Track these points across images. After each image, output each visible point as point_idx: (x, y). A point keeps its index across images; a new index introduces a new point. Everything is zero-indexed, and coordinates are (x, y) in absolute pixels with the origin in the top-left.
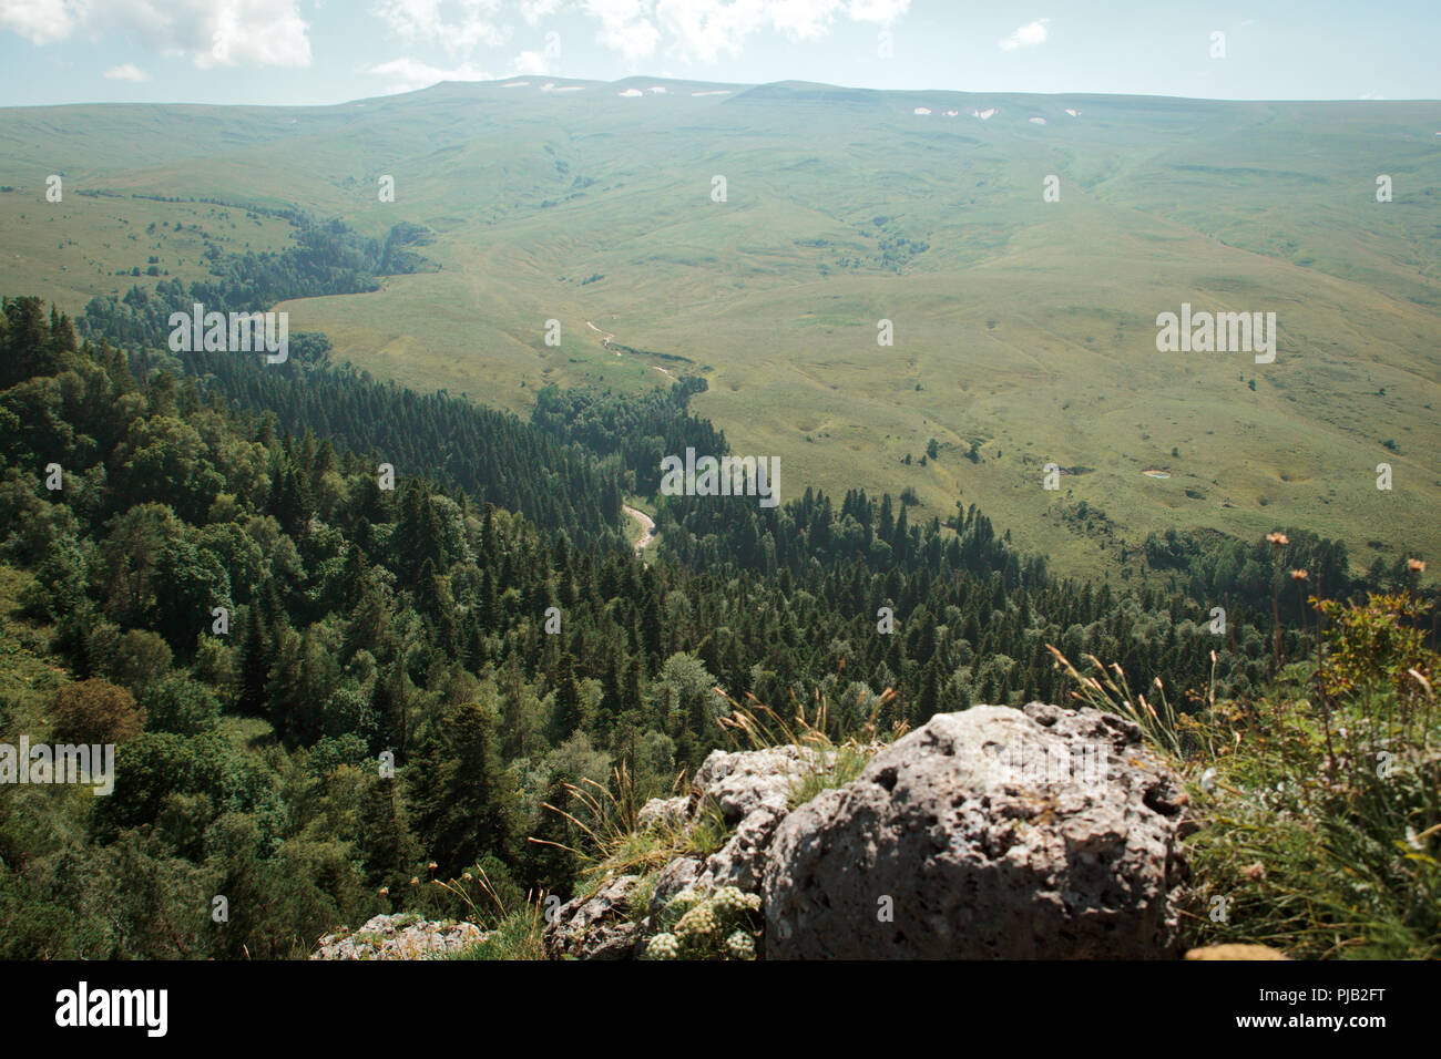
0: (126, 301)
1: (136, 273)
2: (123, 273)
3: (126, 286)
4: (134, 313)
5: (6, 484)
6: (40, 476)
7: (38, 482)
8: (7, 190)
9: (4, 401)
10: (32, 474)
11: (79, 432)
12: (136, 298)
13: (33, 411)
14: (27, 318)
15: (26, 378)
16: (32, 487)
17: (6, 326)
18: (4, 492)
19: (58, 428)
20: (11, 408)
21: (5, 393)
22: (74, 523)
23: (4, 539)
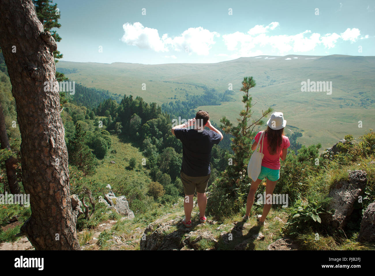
0: (169, 104)
1: (172, 99)
2: (169, 98)
3: (170, 101)
4: (170, 107)
5: (146, 140)
6: (151, 139)
7: (151, 140)
8: (151, 81)
9: (148, 123)
10: (150, 138)
11: (159, 131)
12: (171, 104)
13: (152, 126)
14: (154, 107)
15: (152, 119)
16: (150, 141)
17: (150, 108)
18: (145, 141)
19: (156, 129)
20: (148, 124)
21: (148, 121)
22: (156, 149)
23: (143, 151)
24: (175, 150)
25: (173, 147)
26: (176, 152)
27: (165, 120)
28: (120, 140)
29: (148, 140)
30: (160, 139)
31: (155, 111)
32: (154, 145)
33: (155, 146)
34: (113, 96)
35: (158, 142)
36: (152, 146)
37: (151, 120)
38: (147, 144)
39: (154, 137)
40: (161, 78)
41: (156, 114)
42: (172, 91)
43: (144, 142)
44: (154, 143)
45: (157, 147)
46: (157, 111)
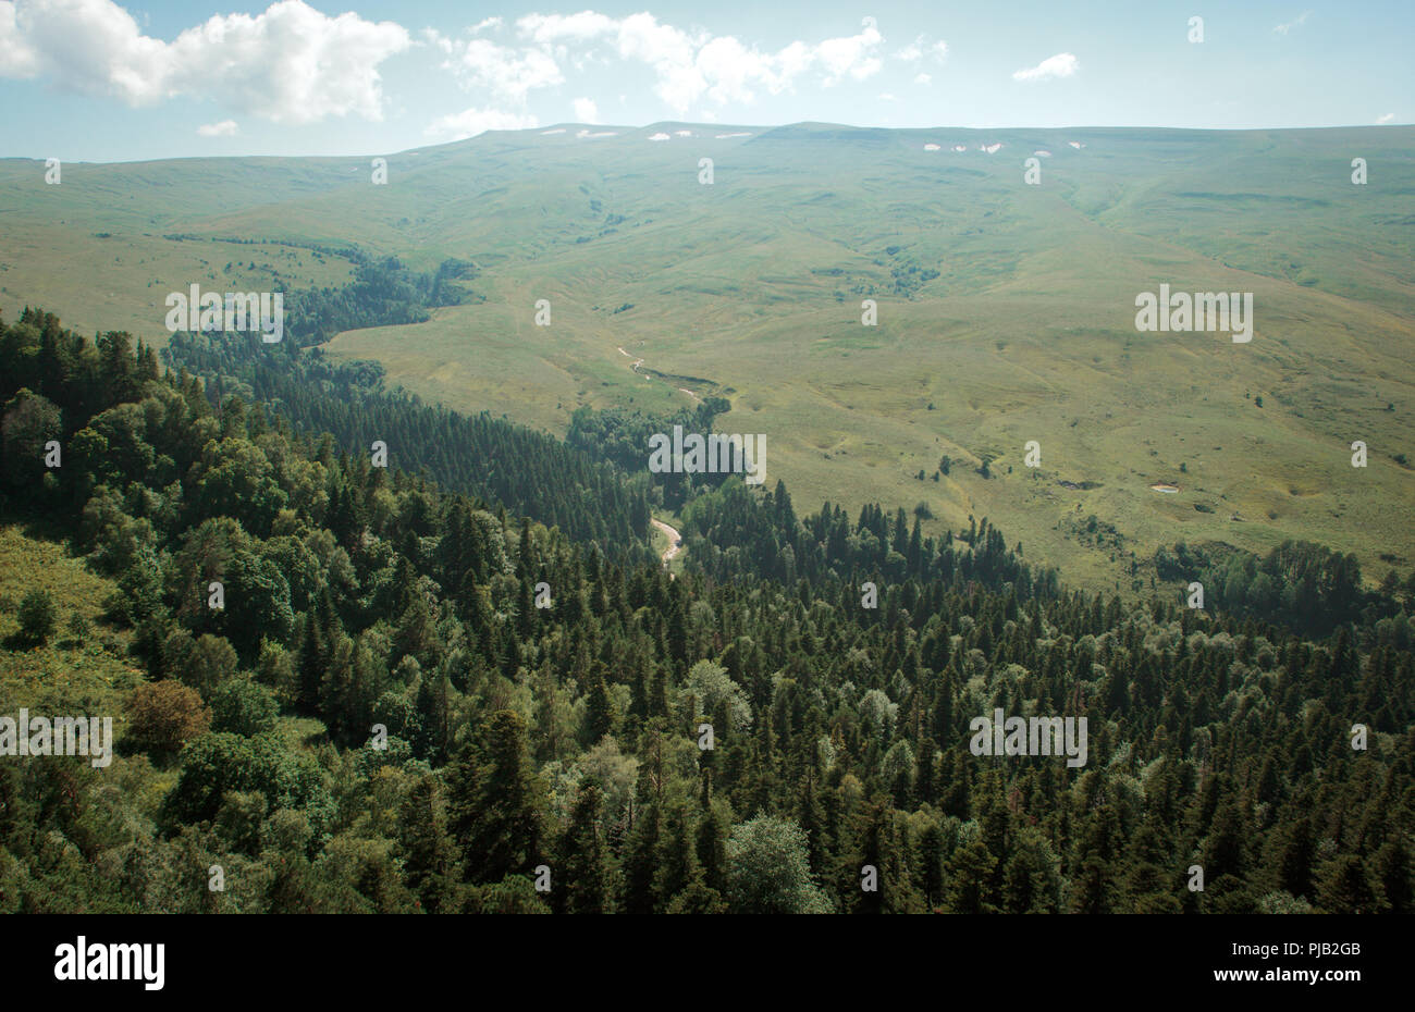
4: (212, 345)
5: (95, 500)
6: (124, 492)
7: (123, 498)
8: (106, 236)
9: (95, 426)
10: (118, 492)
11: (158, 452)
13: (120, 433)
14: (117, 350)
15: (114, 404)
16: (117, 503)
17: (97, 358)
18: (93, 507)
19: (142, 449)
20: (101, 431)
21: (96, 418)
22: (154, 536)
23: (92, 550)
24: (247, 528)
25: (232, 515)
26: (248, 537)
29: (108, 501)
30: (167, 488)
31: (124, 370)
32: (143, 519)
33: (145, 522)
35: (159, 504)
36: (130, 522)
37: (113, 411)
38: (107, 517)
39: (138, 485)
40: (153, 222)
41: (135, 382)
42: (213, 278)
43: (87, 510)
44: (139, 507)
45: (158, 522)
46: (134, 368)
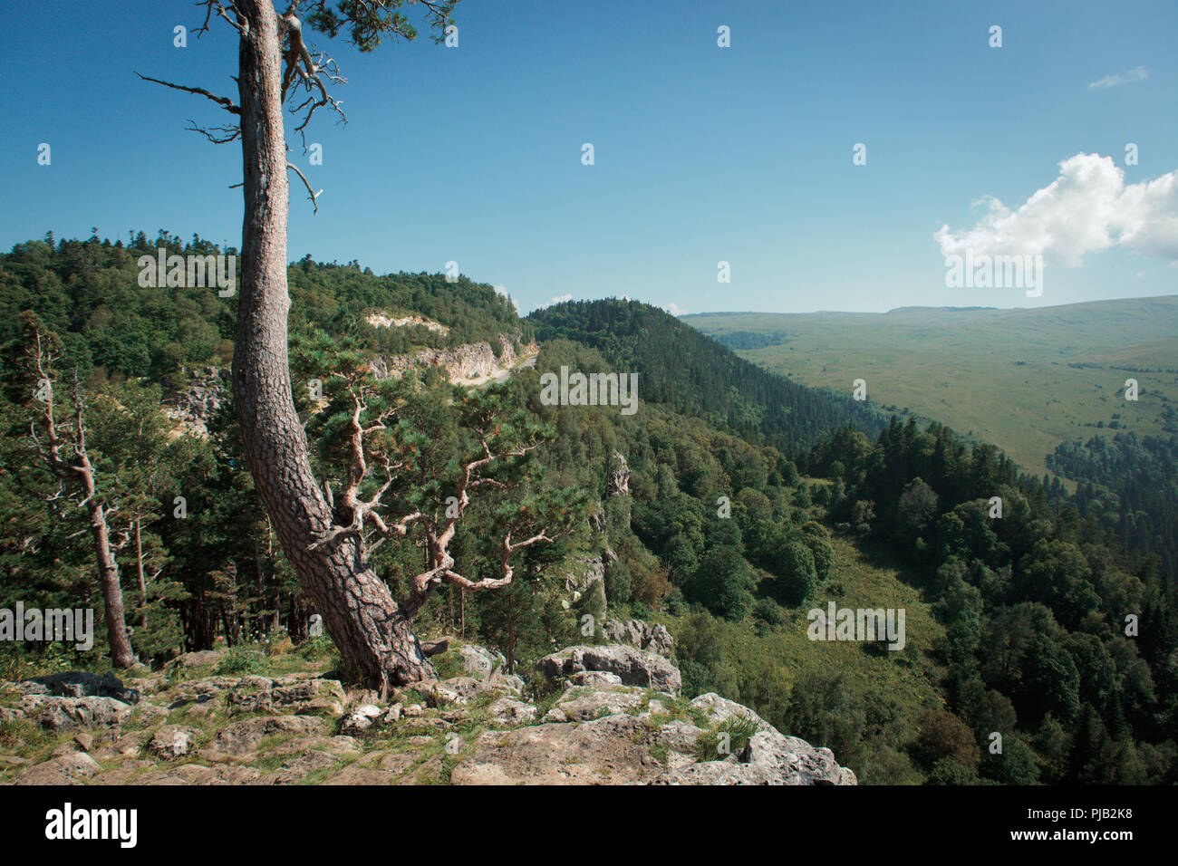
2: (1089, 425)
5: (946, 565)
6: (968, 565)
7: (966, 568)
9: (958, 512)
10: (964, 564)
11: (999, 539)
12: (1096, 444)
13: (974, 520)
14: (983, 459)
15: (973, 499)
16: (961, 571)
17: (969, 463)
18: (944, 570)
19: (987, 534)
20: (960, 516)
21: (959, 506)
22: (981, 602)
23: (937, 600)
24: (1057, 617)
25: (1047, 604)
26: (1056, 625)
27: (1023, 507)
28: (859, 555)
29: (955, 568)
30: (999, 569)
31: (986, 474)
32: (975, 588)
33: (976, 590)
34: (884, 412)
35: (992, 579)
36: (966, 587)
37: (972, 503)
38: (951, 581)
39: (979, 561)
40: (1062, 353)
41: (993, 483)
42: (1104, 399)
43: (940, 571)
44: (975, 579)
45: (986, 592)
46: (993, 474)
